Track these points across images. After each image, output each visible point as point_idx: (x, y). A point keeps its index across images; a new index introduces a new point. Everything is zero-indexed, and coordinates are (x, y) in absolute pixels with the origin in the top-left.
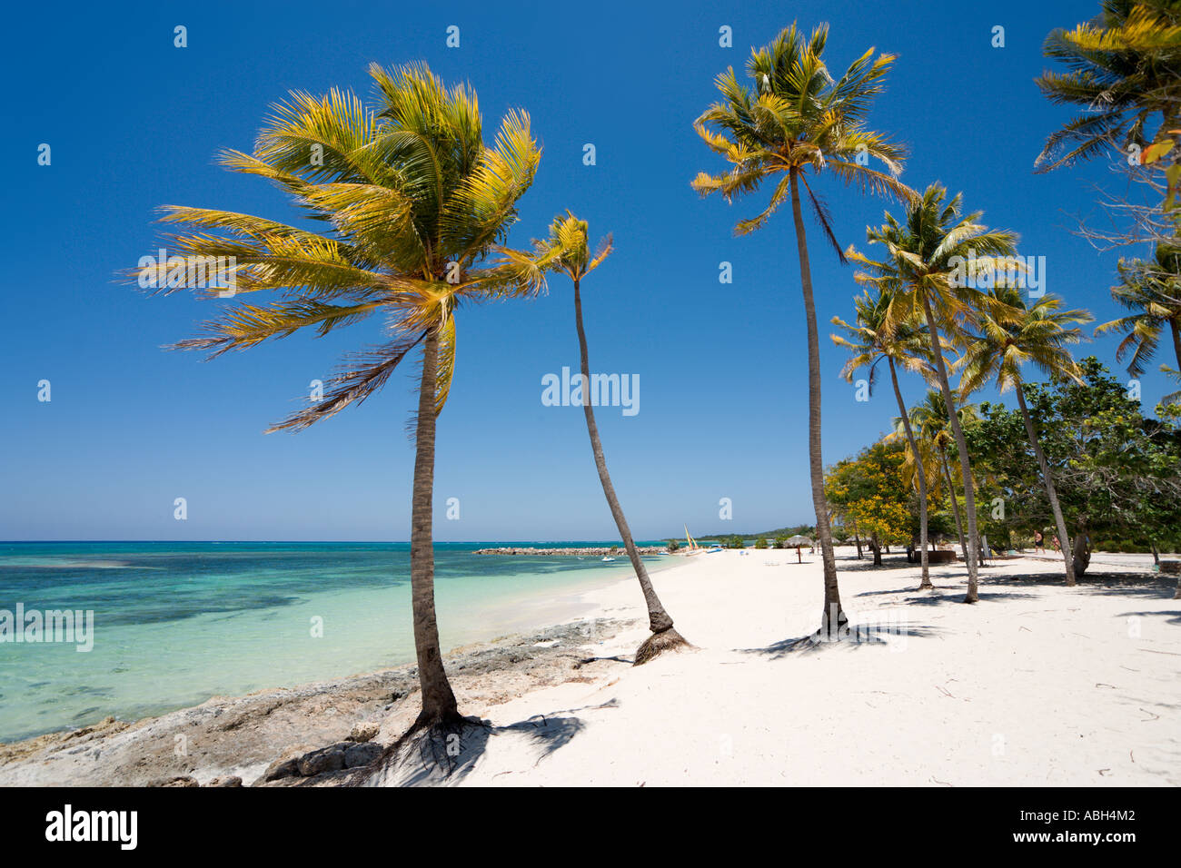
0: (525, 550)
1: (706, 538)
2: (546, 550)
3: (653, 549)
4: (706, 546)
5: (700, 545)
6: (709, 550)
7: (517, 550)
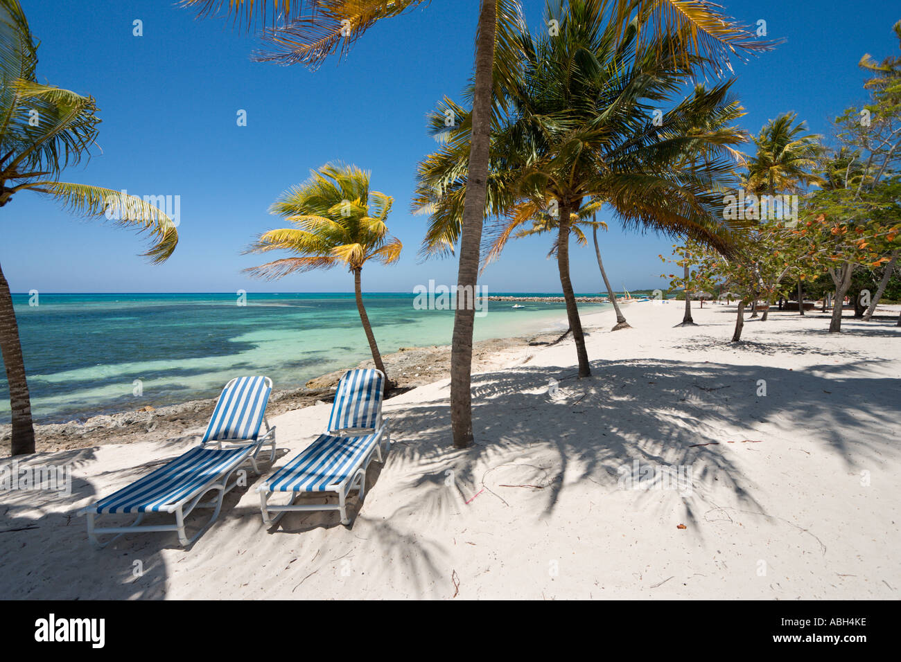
0: (507, 298)
1: (637, 292)
2: (521, 298)
3: (597, 298)
4: (637, 297)
5: (632, 297)
6: (639, 300)
7: (502, 298)
